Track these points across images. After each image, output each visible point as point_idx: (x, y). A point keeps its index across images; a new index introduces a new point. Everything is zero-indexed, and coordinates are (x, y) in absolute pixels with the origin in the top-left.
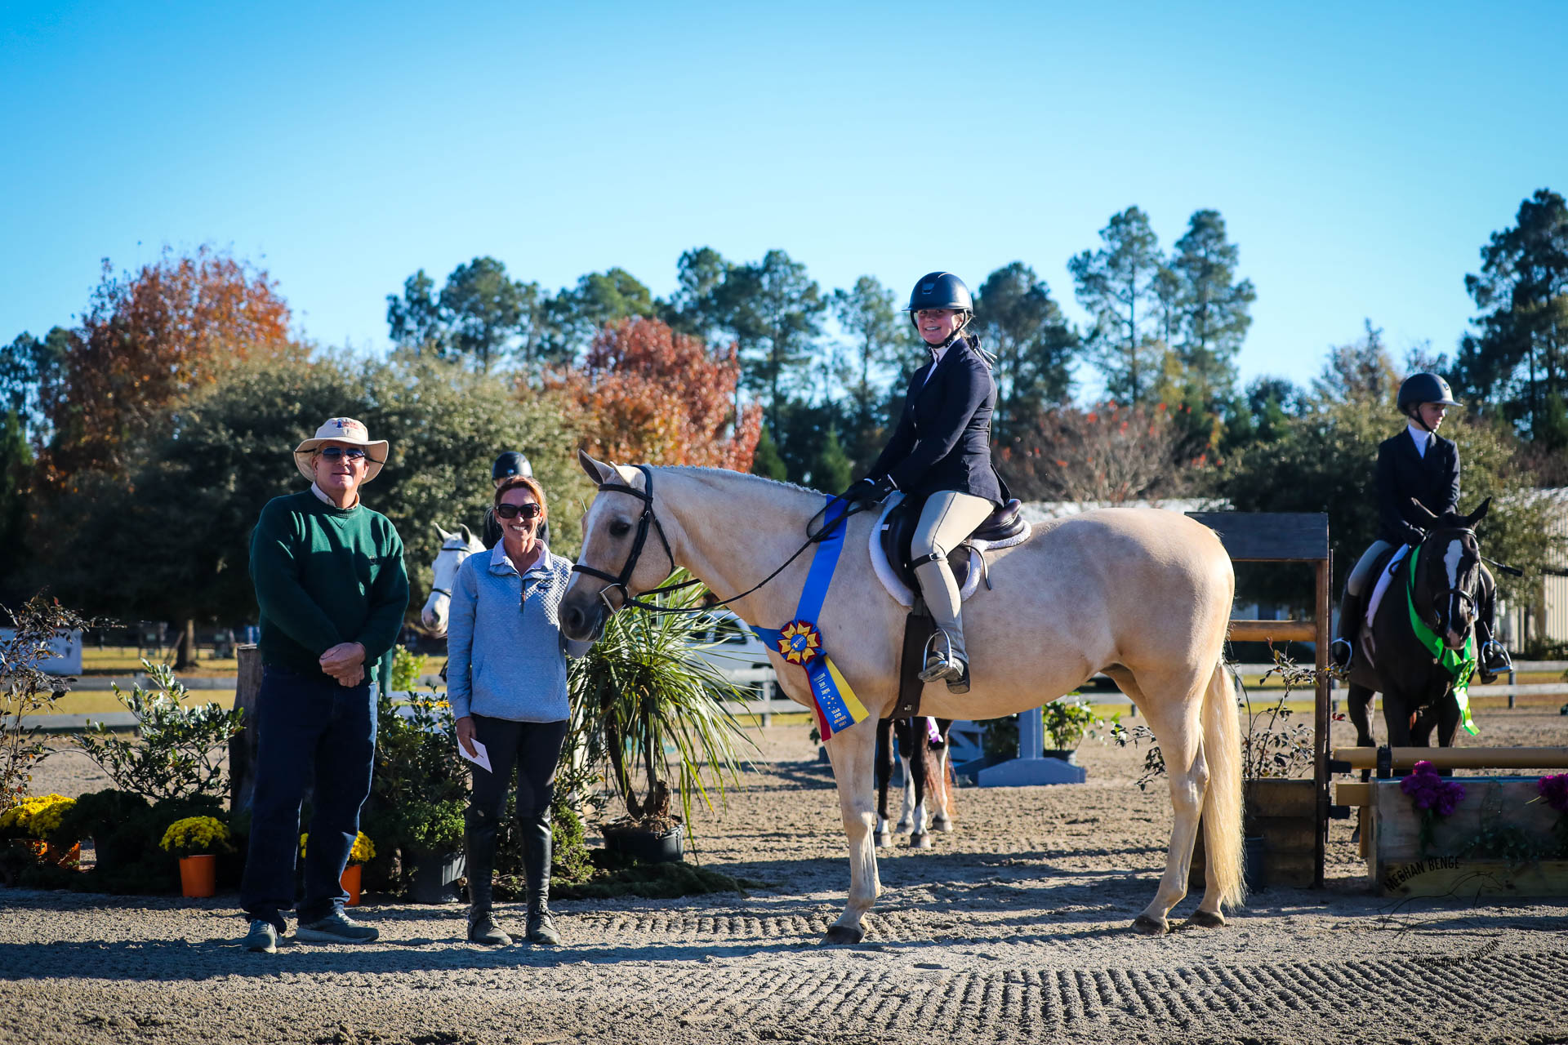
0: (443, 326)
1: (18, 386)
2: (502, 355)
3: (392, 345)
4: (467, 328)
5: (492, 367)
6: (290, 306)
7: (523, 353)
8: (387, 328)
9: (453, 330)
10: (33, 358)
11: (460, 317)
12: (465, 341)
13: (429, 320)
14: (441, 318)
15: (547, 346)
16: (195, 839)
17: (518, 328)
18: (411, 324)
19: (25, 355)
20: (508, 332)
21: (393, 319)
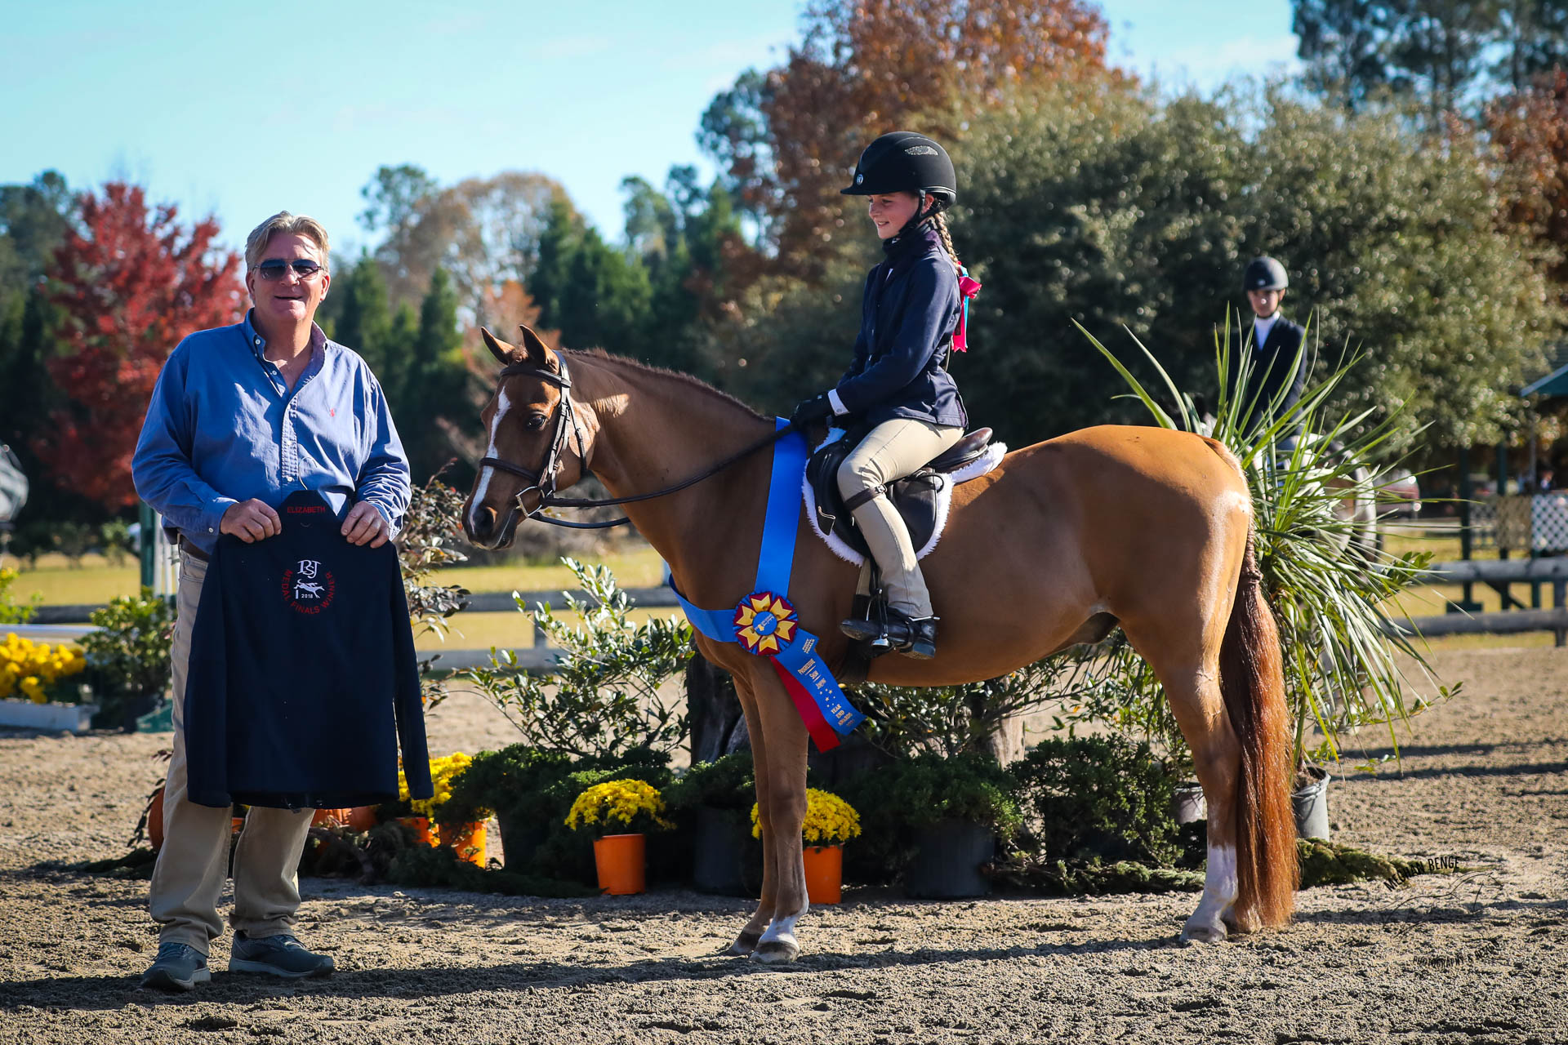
0: (1380, 35)
1: (745, 151)
2: (1474, 74)
3: (1298, 67)
4: (1415, 37)
5: (1461, 96)
6: (1104, 15)
7: (1507, 70)
8: (1294, 42)
9: (1397, 38)
10: (763, 108)
11: (1407, 18)
12: (1412, 56)
13: (1357, 25)
14: (1376, 22)
15: (1542, 58)
16: (612, 811)
17: (1496, 33)
18: (1330, 34)
19: (750, 102)
20: (1483, 39)
21: (1302, 28)
